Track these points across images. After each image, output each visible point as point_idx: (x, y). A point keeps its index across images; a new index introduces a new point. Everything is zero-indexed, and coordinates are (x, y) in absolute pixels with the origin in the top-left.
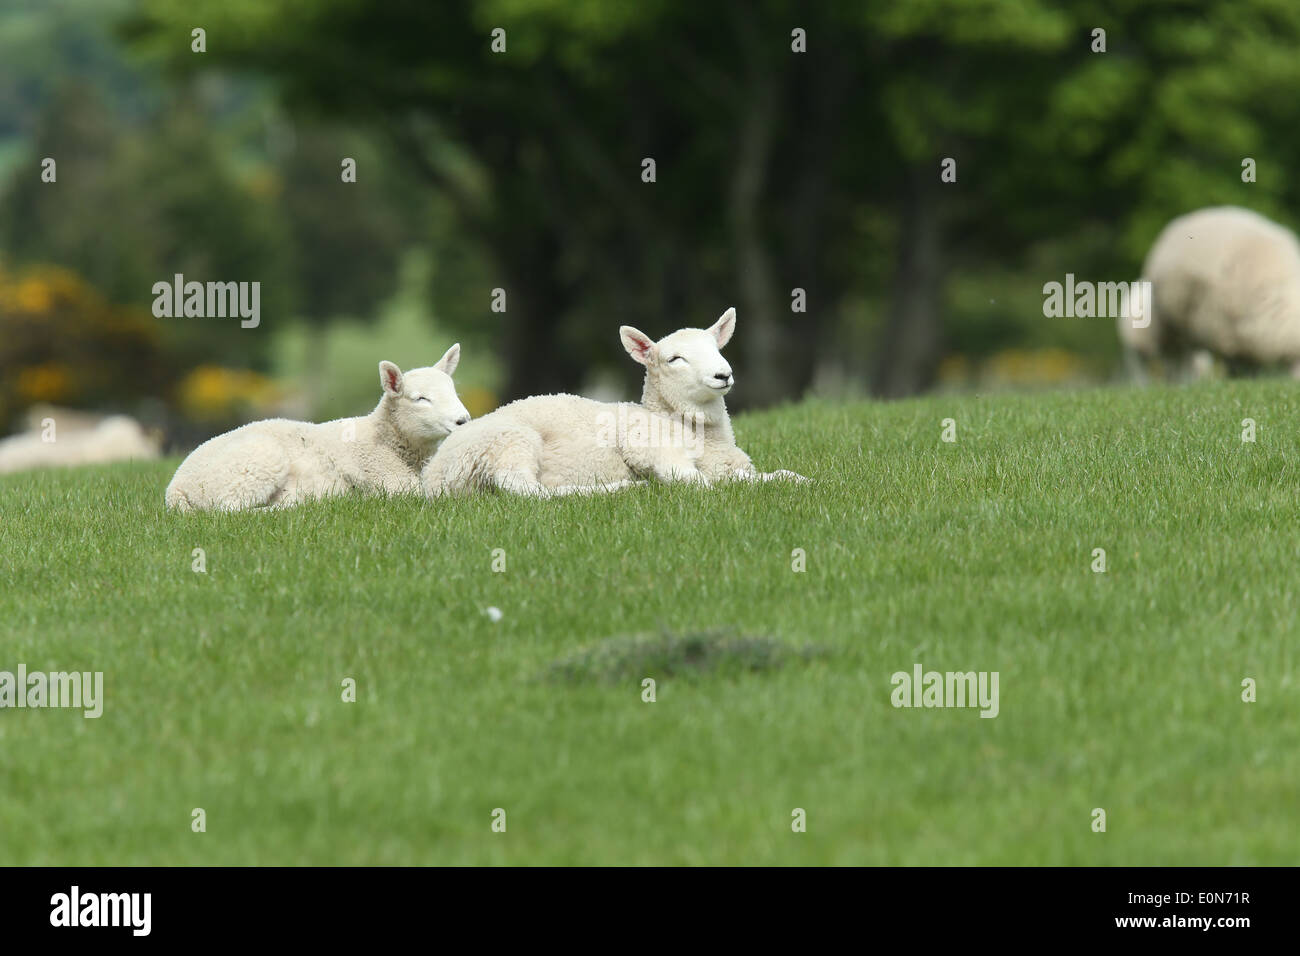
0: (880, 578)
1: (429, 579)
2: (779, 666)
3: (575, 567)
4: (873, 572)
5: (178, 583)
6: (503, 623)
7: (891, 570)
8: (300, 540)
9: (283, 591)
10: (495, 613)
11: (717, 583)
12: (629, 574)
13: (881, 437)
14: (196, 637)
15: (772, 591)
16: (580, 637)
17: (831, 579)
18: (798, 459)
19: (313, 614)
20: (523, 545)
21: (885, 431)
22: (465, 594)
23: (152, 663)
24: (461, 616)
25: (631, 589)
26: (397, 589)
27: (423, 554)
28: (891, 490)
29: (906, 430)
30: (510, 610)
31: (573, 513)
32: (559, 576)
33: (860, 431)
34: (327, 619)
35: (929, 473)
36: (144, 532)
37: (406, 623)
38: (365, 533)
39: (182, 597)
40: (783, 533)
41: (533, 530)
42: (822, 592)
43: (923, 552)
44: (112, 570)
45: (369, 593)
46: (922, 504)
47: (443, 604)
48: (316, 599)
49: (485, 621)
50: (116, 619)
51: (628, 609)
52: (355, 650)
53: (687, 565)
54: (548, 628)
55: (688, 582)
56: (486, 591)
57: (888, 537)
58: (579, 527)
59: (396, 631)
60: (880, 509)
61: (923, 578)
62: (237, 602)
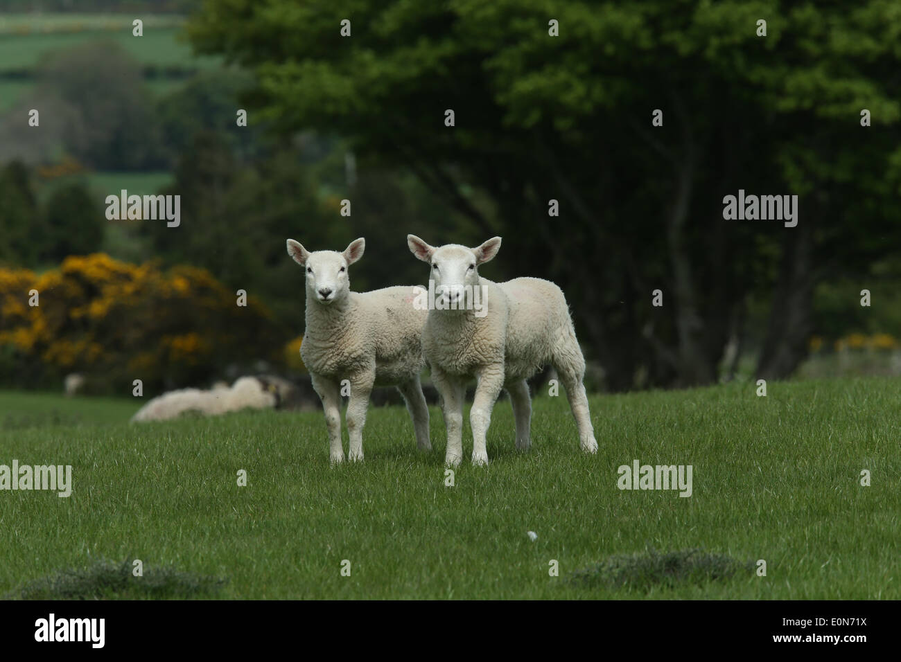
0: (797, 514)
1: (486, 509)
2: (730, 576)
3: (587, 501)
4: (792, 509)
5: (309, 509)
6: (539, 542)
7: (804, 507)
8: (394, 480)
9: (383, 516)
10: (533, 535)
11: (685, 516)
12: (624, 508)
13: (793, 411)
14: (324, 550)
15: (723, 521)
16: (593, 552)
17: (764, 514)
18: (737, 426)
19: (405, 533)
20: (550, 486)
21: (795, 406)
22: (512, 521)
23: (294, 568)
24: (509, 537)
25: (626, 519)
26: (463, 516)
27: (481, 491)
28: (801, 449)
29: (809, 406)
30: (543, 534)
31: (584, 463)
32: (575, 508)
33: (778, 406)
34: (415, 537)
35: (827, 438)
36: (284, 471)
37: (471, 541)
38: (439, 475)
39: (313, 520)
40: (729, 480)
41: (556, 475)
42: (757, 522)
43: (825, 495)
44: (262, 498)
45: (444, 518)
46: (824, 460)
47: (496, 528)
48: (407, 523)
49: (526, 540)
50: (267, 536)
51: (625, 534)
52: (437, 561)
53: (664, 502)
54: (570, 547)
55: (665, 515)
56: (526, 519)
57: (802, 484)
58: (588, 474)
59: (465, 547)
60: (795, 463)
61: (825, 513)
62: (351, 523)
